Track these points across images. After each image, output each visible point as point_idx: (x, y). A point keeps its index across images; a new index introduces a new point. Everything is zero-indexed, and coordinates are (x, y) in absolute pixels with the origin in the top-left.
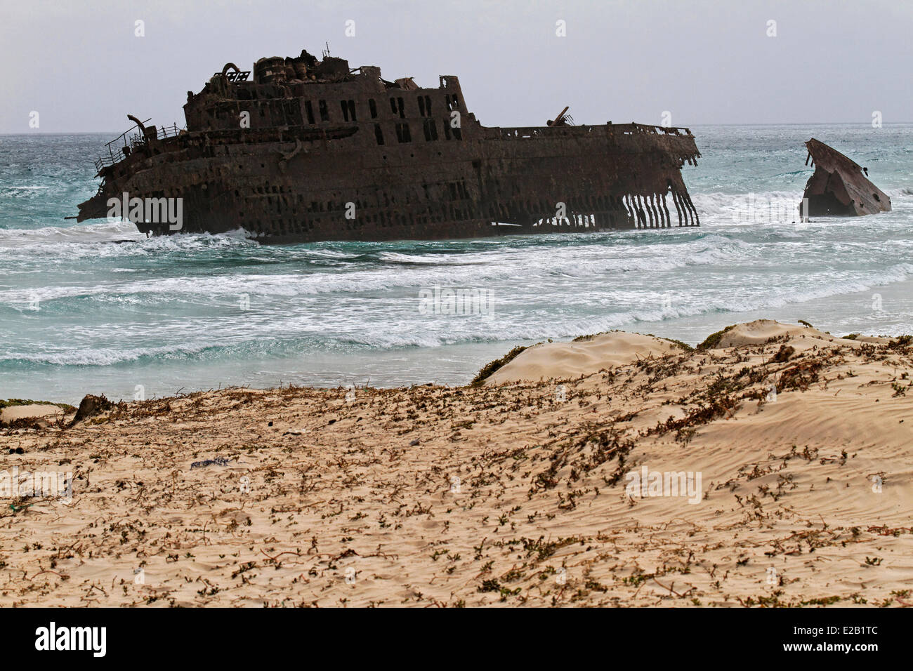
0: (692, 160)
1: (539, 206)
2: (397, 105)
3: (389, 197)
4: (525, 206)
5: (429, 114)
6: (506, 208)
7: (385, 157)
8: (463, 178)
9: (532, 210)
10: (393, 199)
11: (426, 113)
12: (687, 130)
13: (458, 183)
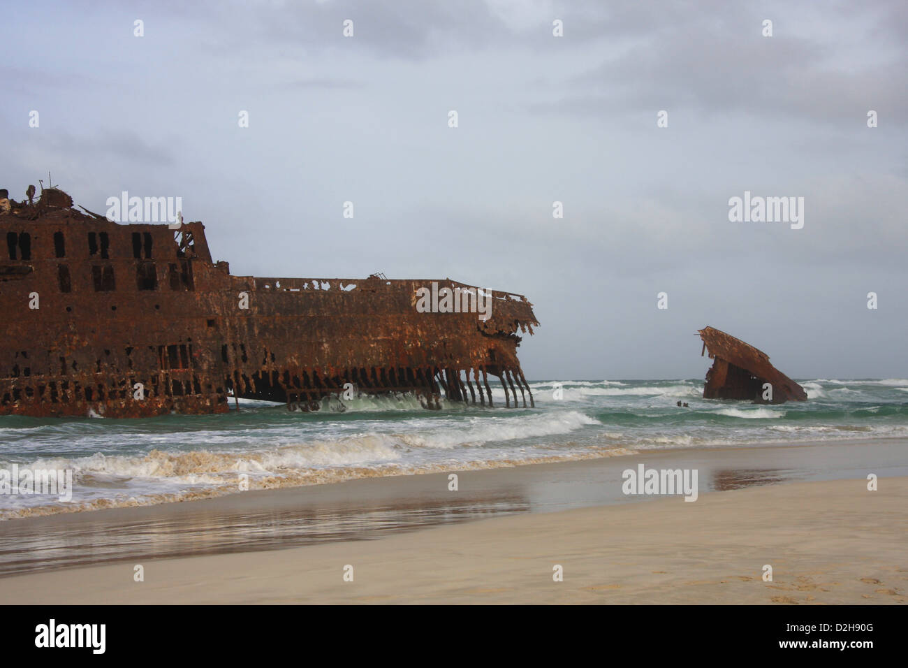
0: (526, 328)
1: (302, 379)
2: (98, 242)
3: (69, 362)
4: (281, 379)
5: (148, 255)
6: (252, 381)
7: (69, 309)
8: (190, 340)
9: (291, 383)
10: (74, 365)
11: (143, 256)
12: (522, 297)
13: (183, 347)
